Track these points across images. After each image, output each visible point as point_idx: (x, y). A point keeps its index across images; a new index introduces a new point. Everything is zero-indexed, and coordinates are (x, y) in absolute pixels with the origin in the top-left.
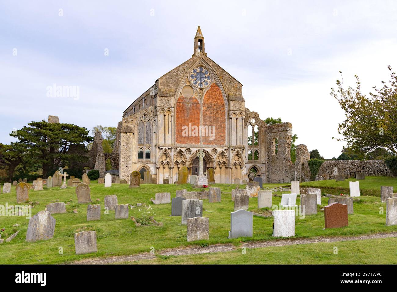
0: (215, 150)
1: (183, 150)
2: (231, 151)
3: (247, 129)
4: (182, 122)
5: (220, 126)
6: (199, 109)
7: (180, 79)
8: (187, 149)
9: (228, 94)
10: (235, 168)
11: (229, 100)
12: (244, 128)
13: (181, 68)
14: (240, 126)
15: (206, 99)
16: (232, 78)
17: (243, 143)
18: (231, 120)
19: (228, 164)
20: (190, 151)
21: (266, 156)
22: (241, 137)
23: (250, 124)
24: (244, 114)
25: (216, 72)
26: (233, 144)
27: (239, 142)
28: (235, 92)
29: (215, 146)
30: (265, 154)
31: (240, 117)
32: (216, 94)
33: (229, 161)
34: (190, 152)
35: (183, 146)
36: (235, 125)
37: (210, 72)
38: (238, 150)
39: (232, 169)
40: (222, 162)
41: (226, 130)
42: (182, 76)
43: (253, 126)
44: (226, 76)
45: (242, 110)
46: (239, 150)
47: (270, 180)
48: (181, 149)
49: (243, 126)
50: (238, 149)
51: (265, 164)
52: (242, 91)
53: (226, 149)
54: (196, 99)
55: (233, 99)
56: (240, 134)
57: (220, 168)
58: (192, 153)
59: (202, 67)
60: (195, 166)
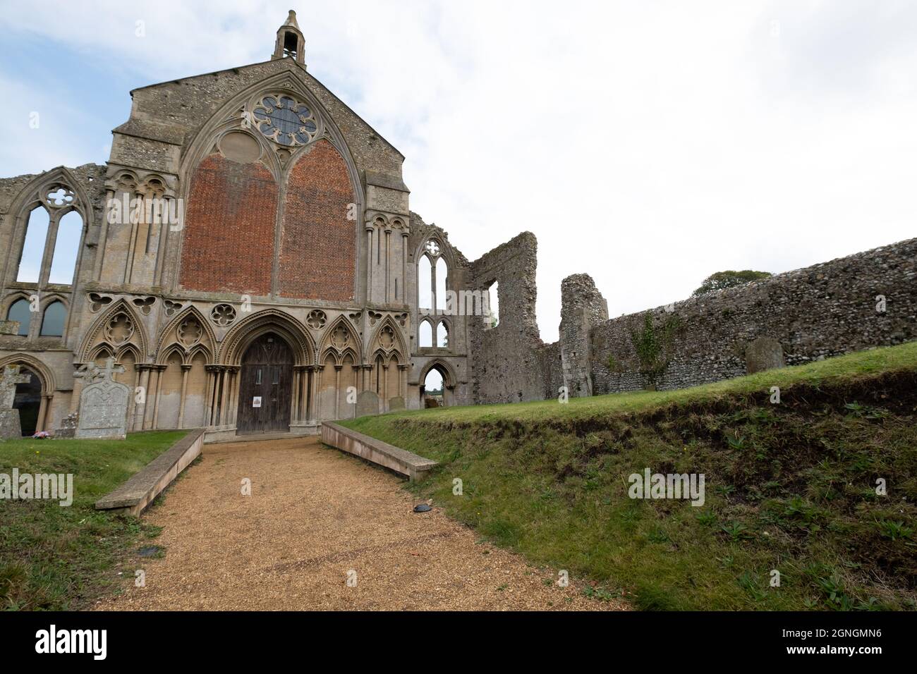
0: (317, 315)
1: (205, 310)
2: (367, 318)
3: (417, 265)
4: (208, 226)
5: (340, 250)
6: (273, 197)
7: (214, 107)
8: (220, 309)
9: (365, 172)
10: (381, 368)
11: (365, 186)
12: (409, 261)
13: (222, 81)
14: (397, 252)
15: (299, 175)
16: (375, 137)
17: (406, 297)
18: (370, 234)
19: (359, 355)
20: (231, 313)
21: (468, 335)
22: (400, 283)
23: (426, 254)
24: (408, 223)
25: (332, 114)
26: (377, 299)
27: (392, 295)
28: (385, 170)
29: (320, 303)
30: (465, 331)
31: (396, 232)
32: (330, 168)
33: (361, 348)
34: (232, 317)
35: (205, 295)
36: (383, 248)
37: (314, 111)
38: (389, 316)
39: (370, 369)
40: (340, 350)
41: (357, 264)
42: (219, 101)
43: (433, 259)
44: (359, 129)
45: (402, 212)
46: (393, 315)
47: (481, 398)
48: (194, 304)
49: (406, 256)
50: (388, 313)
51: (466, 356)
52: (401, 171)
53: (355, 313)
54: (264, 170)
55: (378, 182)
56: (396, 273)
57: (338, 369)
58: (236, 320)
59: (292, 97)
60: (256, 363)
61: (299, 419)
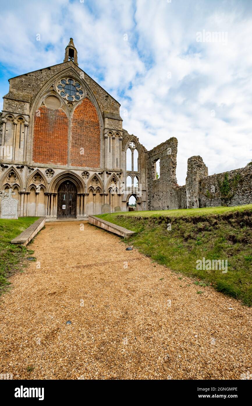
0: (86, 173)
1: (43, 171)
2: (105, 175)
3: (126, 152)
4: (42, 137)
5: (94, 146)
6: (67, 124)
7: (41, 85)
8: (48, 171)
9: (104, 112)
10: (111, 195)
11: (104, 118)
12: (122, 151)
13: (44, 73)
14: (117, 147)
15: (77, 114)
16: (108, 96)
17: (121, 166)
18: (106, 139)
19: (102, 190)
20: (53, 172)
21: (146, 182)
22: (119, 160)
23: (129, 147)
24: (122, 134)
25: (89, 86)
26: (109, 167)
27: (116, 165)
28: (112, 111)
29: (87, 168)
30: (146, 180)
31: (117, 138)
32: (89, 110)
33: (103, 187)
34: (53, 174)
35: (42, 165)
36: (111, 145)
37: (82, 85)
38: (114, 174)
39: (107, 195)
40: (95, 187)
41: (101, 152)
42: (44, 82)
43: (132, 150)
44: (101, 93)
45: (119, 129)
46: (116, 173)
47: (151, 208)
48: (39, 169)
49: (121, 149)
50: (114, 173)
51: (146, 191)
52: (119, 111)
53: (101, 173)
54: (63, 112)
55: (109, 116)
56: (117, 156)
57: (94, 195)
58: (55, 175)
59: (73, 79)
60: (63, 192)
61: (80, 214)
